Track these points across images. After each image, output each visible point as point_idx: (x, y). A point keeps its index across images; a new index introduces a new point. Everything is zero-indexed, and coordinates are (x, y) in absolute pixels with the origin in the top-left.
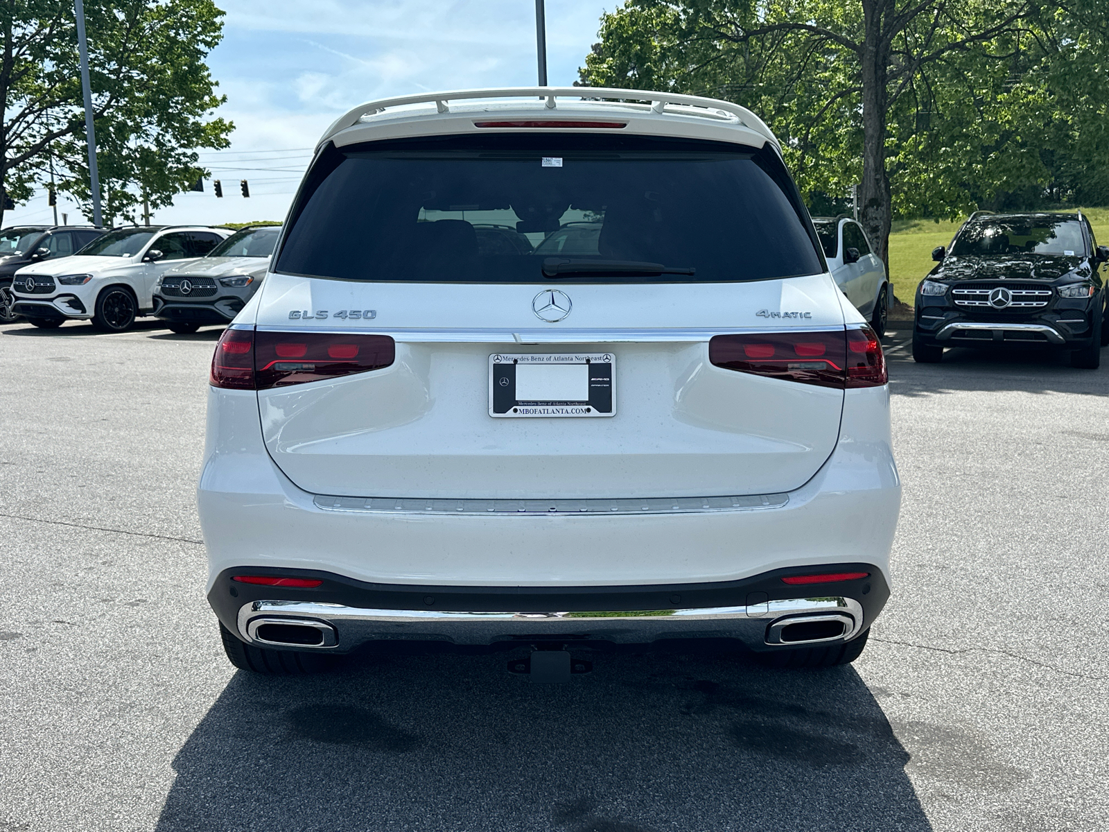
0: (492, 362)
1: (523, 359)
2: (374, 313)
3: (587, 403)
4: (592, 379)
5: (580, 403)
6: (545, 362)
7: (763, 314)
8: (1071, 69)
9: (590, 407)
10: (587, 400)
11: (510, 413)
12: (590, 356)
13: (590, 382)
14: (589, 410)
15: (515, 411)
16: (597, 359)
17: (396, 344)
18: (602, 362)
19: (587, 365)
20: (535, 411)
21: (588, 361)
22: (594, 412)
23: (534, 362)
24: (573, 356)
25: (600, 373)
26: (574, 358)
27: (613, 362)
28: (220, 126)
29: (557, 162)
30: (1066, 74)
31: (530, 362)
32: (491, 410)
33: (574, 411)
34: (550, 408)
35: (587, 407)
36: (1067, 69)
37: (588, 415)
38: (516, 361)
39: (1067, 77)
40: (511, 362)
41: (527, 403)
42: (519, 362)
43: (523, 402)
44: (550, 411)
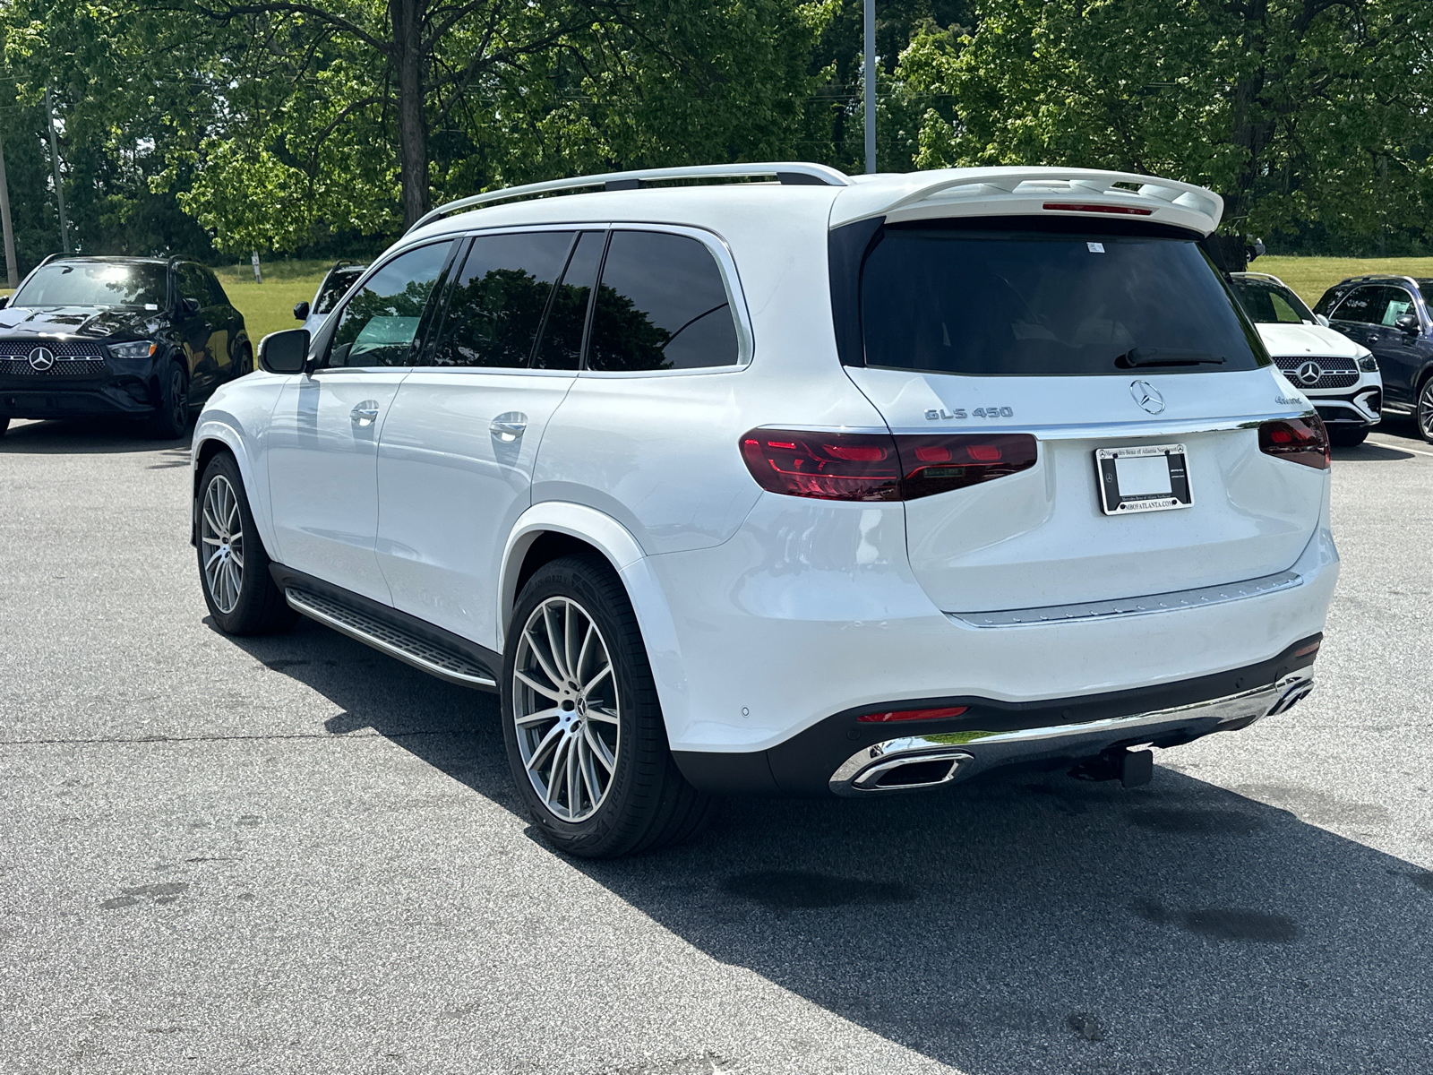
0: (1099, 458)
1: (1121, 453)
2: (1011, 410)
3: (1171, 495)
4: (1172, 471)
5: (1166, 495)
6: (1137, 455)
8: (662, 104)
9: (1175, 498)
10: (1171, 491)
11: (1119, 510)
12: (1167, 447)
13: (1171, 474)
14: (1174, 502)
15: (1123, 507)
16: (1174, 449)
17: (1038, 442)
18: (1177, 453)
19: (1167, 457)
20: (1139, 506)
21: (1167, 452)
22: (1179, 504)
23: (1129, 456)
24: (1136, 449)
25: (1177, 462)
26: (1156, 450)
27: (1185, 452)
29: (1098, 248)
30: (657, 110)
31: (1126, 455)
32: (1105, 508)
33: (1165, 504)
34: (1148, 502)
35: (1171, 499)
36: (658, 104)
37: (1175, 507)
38: (1115, 456)
39: (659, 113)
40: (1111, 457)
41: (1129, 498)
42: (1119, 456)
43: (1126, 497)
44: (1148, 505)
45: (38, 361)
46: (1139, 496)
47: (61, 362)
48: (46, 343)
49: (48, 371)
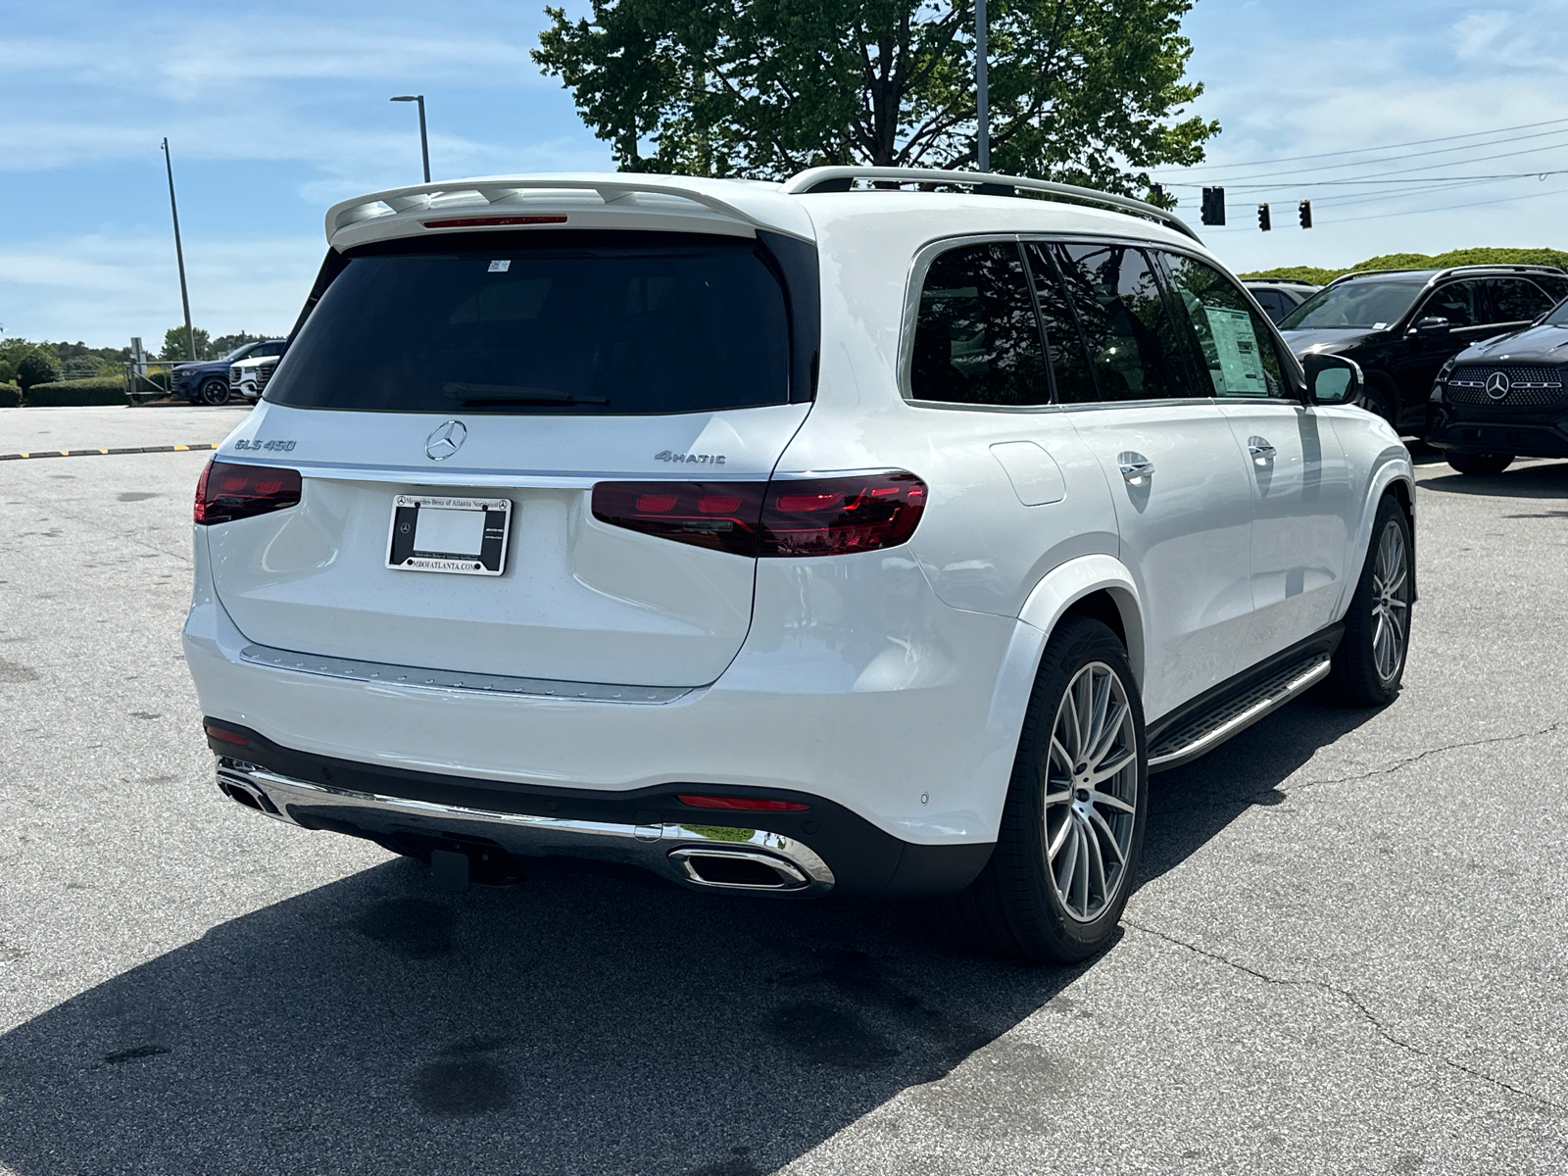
0: (395, 505)
1: (425, 502)
2: (292, 444)
3: (479, 558)
4: (488, 530)
5: (472, 557)
6: (445, 506)
7: (664, 456)
9: (480, 563)
10: (479, 554)
11: (405, 565)
12: (487, 501)
13: (485, 533)
14: (477, 567)
15: (410, 562)
16: (495, 505)
17: (304, 481)
18: (498, 509)
19: (485, 513)
20: (428, 564)
21: (485, 508)
22: (483, 570)
23: (435, 506)
24: (472, 500)
25: (496, 523)
26: (472, 504)
27: (507, 511)
28: (1194, 130)
29: (502, 266)
31: (431, 505)
32: (388, 560)
33: (464, 567)
34: (443, 561)
35: (474, 563)
37: (477, 572)
38: (418, 504)
40: (413, 506)
41: (423, 554)
42: (422, 506)
43: (420, 552)
44: (442, 565)
45: (1494, 387)
46: (437, 554)
47: (1517, 390)
48: (1506, 367)
49: (1503, 399)
